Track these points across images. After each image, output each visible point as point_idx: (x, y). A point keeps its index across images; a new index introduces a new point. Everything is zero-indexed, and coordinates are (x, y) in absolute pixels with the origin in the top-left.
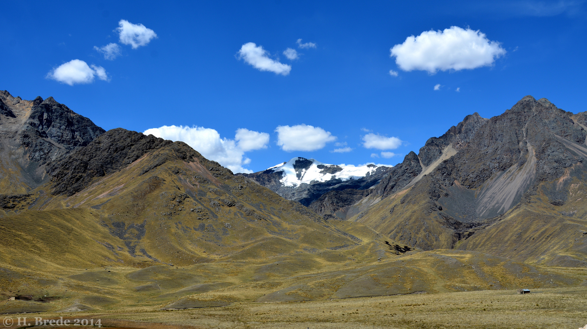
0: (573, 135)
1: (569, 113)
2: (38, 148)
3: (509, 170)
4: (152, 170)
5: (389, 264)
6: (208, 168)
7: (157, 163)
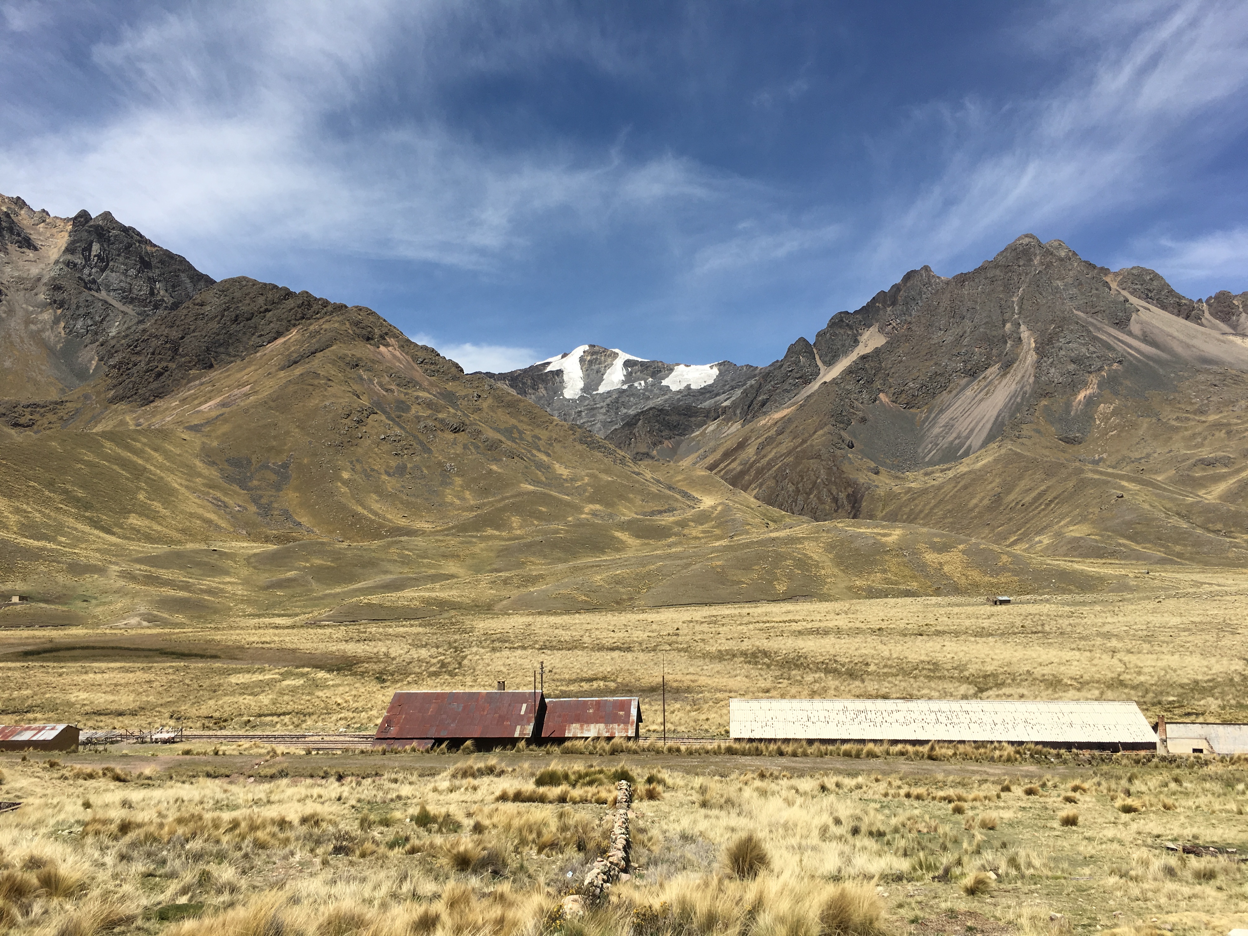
0: (1107, 312)
1: (1102, 269)
2: (82, 311)
3: (983, 376)
4: (307, 360)
5: (747, 545)
6: (415, 358)
7: (317, 346)
